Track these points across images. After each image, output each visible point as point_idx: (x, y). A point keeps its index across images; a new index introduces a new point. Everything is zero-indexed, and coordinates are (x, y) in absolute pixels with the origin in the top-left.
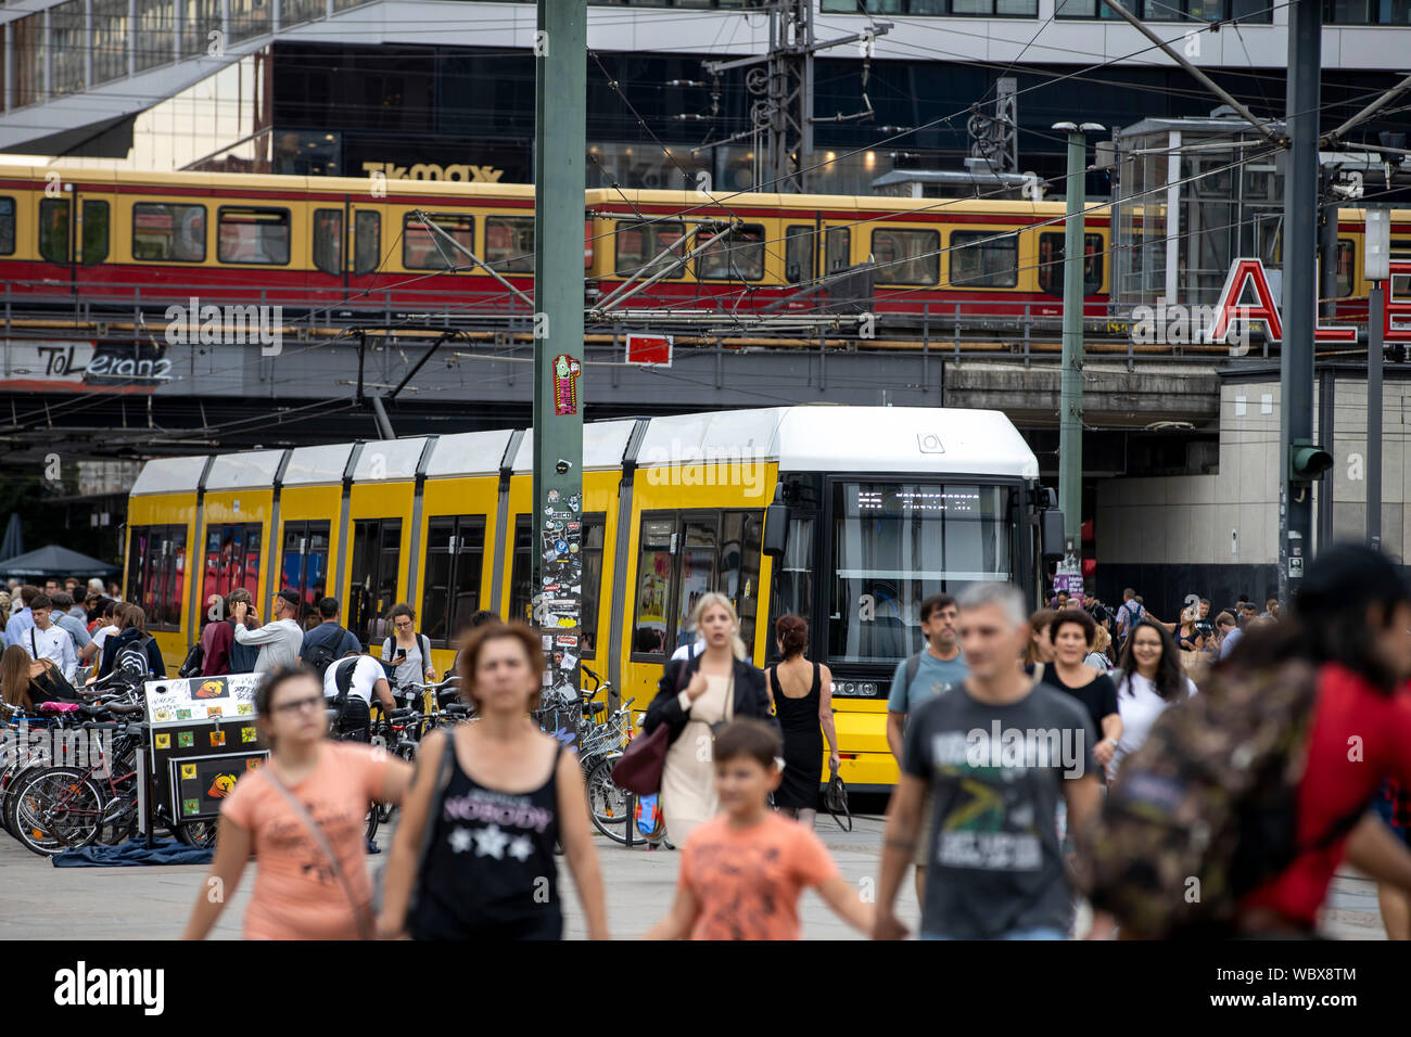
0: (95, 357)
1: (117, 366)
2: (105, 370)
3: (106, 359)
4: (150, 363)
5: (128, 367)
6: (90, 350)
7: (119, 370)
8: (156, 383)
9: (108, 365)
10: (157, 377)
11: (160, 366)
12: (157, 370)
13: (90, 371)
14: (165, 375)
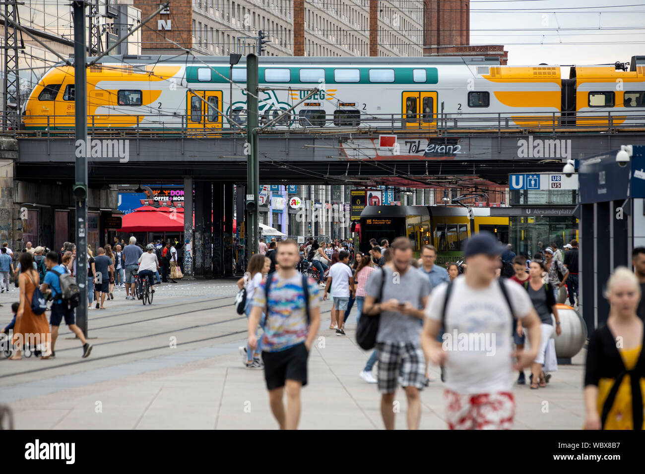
0: (428, 145)
1: (438, 148)
2: (433, 150)
3: (433, 145)
4: (452, 147)
5: (443, 149)
6: (427, 142)
7: (439, 151)
8: (455, 155)
9: (434, 148)
10: (454, 152)
11: (456, 148)
12: (455, 149)
13: (427, 151)
14: (458, 151)
